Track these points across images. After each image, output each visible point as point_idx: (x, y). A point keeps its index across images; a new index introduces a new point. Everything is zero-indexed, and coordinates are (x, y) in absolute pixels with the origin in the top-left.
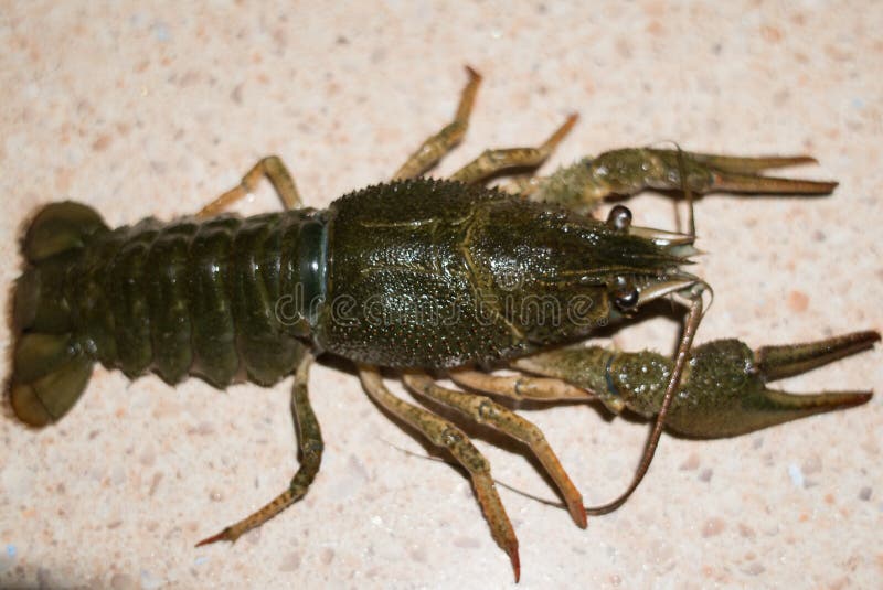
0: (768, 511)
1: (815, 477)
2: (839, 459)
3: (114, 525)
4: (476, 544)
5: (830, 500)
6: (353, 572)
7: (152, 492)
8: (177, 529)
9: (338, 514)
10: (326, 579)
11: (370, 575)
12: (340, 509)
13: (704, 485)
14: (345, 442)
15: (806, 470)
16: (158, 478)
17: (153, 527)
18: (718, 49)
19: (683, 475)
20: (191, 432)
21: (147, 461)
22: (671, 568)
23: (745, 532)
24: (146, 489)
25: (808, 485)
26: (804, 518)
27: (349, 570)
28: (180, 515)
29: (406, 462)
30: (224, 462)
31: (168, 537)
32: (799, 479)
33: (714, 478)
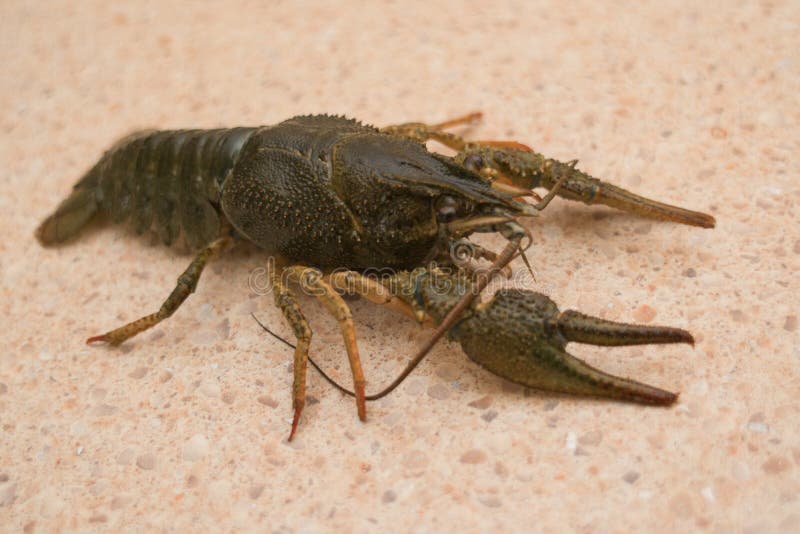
0: (530, 461)
1: (589, 449)
2: (620, 441)
3: (50, 315)
4: (274, 405)
5: (594, 471)
6: (175, 394)
7: (86, 303)
8: (85, 329)
9: (192, 353)
10: (155, 391)
11: (186, 400)
12: (195, 350)
13: (483, 422)
14: (227, 310)
15: (582, 441)
16: (95, 295)
17: (70, 323)
18: (667, 134)
19: (470, 409)
20: (134, 274)
21: (95, 284)
22: (418, 476)
23: (500, 470)
24: (83, 299)
25: (578, 452)
26: (560, 478)
27: (174, 391)
28: (92, 321)
29: (260, 335)
30: (142, 299)
31: (75, 332)
32: (572, 444)
33: (494, 421)
